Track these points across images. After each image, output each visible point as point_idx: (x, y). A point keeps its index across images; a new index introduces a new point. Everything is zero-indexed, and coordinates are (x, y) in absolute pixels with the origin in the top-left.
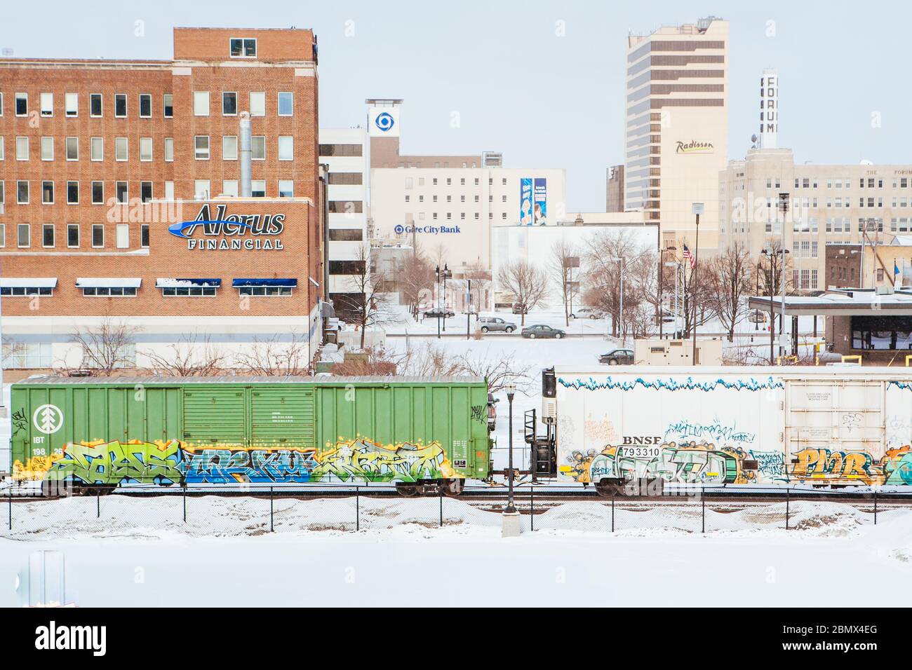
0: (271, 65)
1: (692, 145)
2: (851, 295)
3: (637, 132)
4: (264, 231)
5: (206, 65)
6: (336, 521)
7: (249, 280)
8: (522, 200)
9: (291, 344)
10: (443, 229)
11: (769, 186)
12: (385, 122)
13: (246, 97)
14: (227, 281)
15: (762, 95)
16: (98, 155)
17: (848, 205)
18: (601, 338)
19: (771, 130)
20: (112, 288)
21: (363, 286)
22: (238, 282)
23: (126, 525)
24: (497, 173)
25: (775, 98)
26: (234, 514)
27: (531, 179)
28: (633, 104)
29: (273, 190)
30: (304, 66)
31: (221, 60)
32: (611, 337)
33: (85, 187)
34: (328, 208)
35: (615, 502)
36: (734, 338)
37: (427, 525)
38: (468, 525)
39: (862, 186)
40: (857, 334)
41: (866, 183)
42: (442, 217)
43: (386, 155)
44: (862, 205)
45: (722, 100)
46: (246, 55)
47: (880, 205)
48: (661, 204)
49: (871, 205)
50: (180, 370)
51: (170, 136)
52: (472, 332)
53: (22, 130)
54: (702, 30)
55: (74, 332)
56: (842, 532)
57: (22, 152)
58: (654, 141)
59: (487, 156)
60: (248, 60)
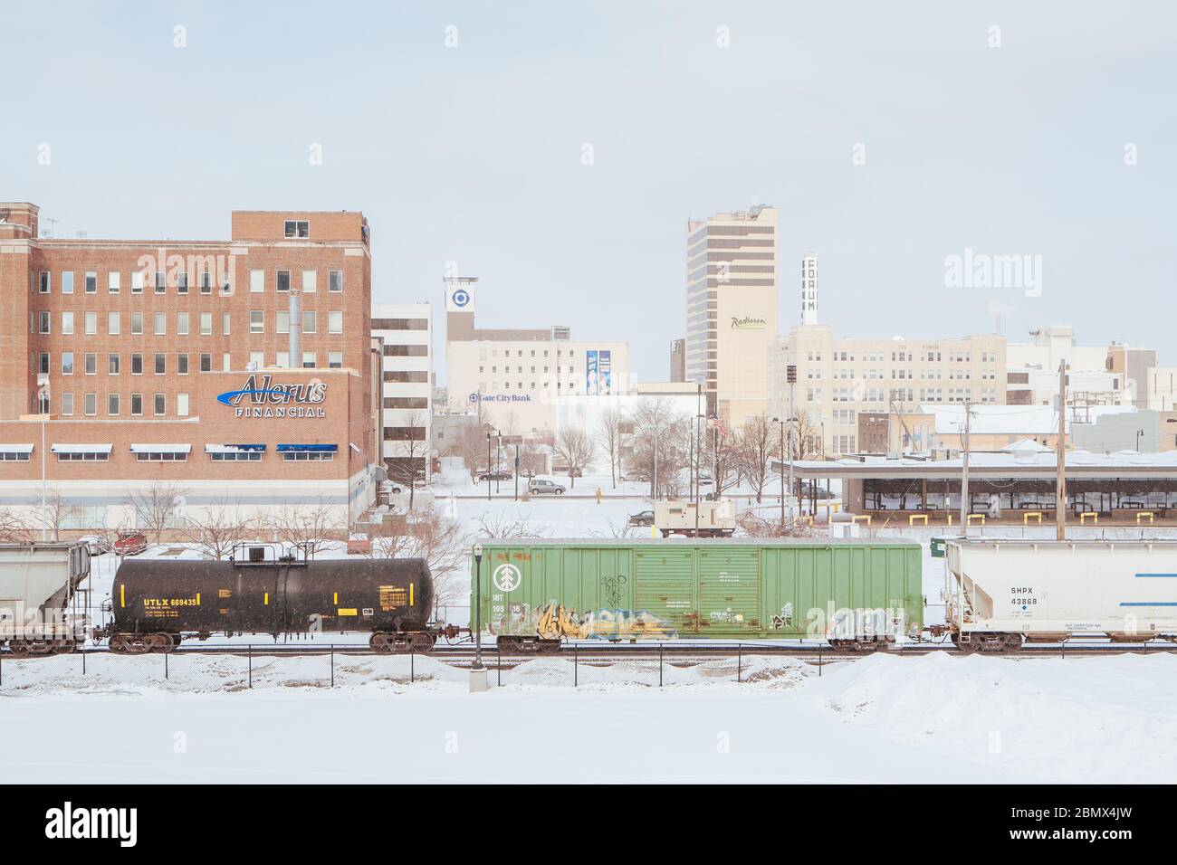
0: (322, 246)
1: (745, 321)
2: (863, 460)
3: (697, 309)
4: (307, 399)
5: (262, 245)
7: (293, 446)
8: (588, 372)
9: (318, 506)
10: (515, 398)
11: (810, 359)
12: (461, 298)
13: (299, 275)
14: (272, 446)
15: (804, 276)
16: (161, 329)
17: (881, 377)
18: (641, 500)
19: (811, 308)
20: (164, 454)
21: (412, 451)
22: (283, 448)
23: (110, 681)
24: (565, 346)
25: (815, 279)
26: (214, 671)
27: (596, 352)
28: (692, 283)
29: (323, 361)
30: (353, 246)
31: (277, 240)
32: (649, 499)
33: (148, 359)
34: (382, 377)
35: (578, 658)
36: (762, 500)
37: (399, 681)
38: (438, 681)
39: (894, 359)
40: (870, 496)
41: (897, 357)
42: (513, 385)
43: (462, 328)
44: (894, 377)
45: (773, 280)
46: (300, 236)
47: (910, 377)
48: (718, 375)
49: (902, 377)
50: (212, 531)
51: (227, 311)
52: (520, 493)
53: (90, 306)
54: (754, 217)
55: (126, 494)
56: (789, 684)
57: (91, 326)
58: (711, 318)
59: (556, 330)
60: (302, 241)
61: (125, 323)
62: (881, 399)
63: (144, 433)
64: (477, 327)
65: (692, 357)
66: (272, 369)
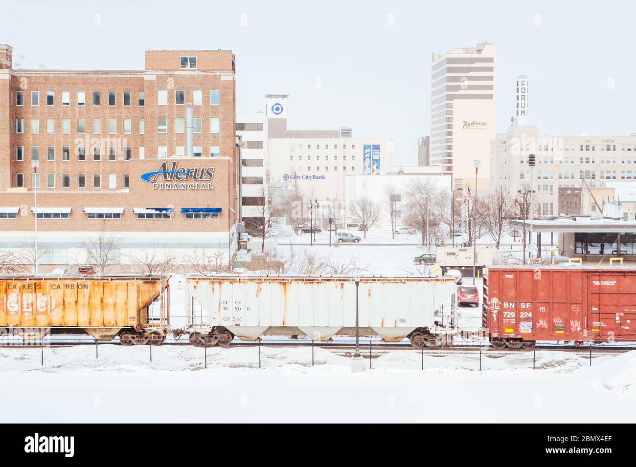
0: (206, 74)
1: (473, 123)
2: (575, 219)
3: (438, 115)
4: (201, 178)
5: (165, 73)
6: (246, 361)
7: (192, 209)
8: (365, 159)
9: (217, 249)
10: (314, 177)
12: (277, 109)
13: (190, 94)
14: (178, 209)
15: (518, 92)
16: (97, 130)
17: (573, 162)
19: (523, 114)
20: (105, 214)
21: (263, 213)
22: (185, 210)
23: (114, 363)
24: (348, 141)
25: (526, 94)
26: (182, 357)
27: (370, 145)
28: (435, 97)
29: (207, 152)
30: (227, 74)
31: (174, 70)
32: (421, 246)
34: (241, 163)
35: (424, 351)
36: (500, 247)
37: (304, 365)
38: (330, 365)
39: (582, 150)
40: (579, 244)
41: (584, 148)
42: (314, 169)
43: (279, 130)
44: (581, 162)
45: (492, 95)
46: (191, 67)
47: (593, 162)
48: (453, 161)
49: (587, 162)
50: (148, 265)
51: (142, 118)
52: (333, 242)
53: (50, 115)
54: (479, 51)
55: (82, 241)
56: (568, 371)
57: (51, 128)
58: (448, 121)
59: (343, 130)
60: (192, 70)
61: (73, 125)
62: (572, 178)
63: (93, 200)
64: (288, 129)
65: (434, 149)
66: (174, 158)
